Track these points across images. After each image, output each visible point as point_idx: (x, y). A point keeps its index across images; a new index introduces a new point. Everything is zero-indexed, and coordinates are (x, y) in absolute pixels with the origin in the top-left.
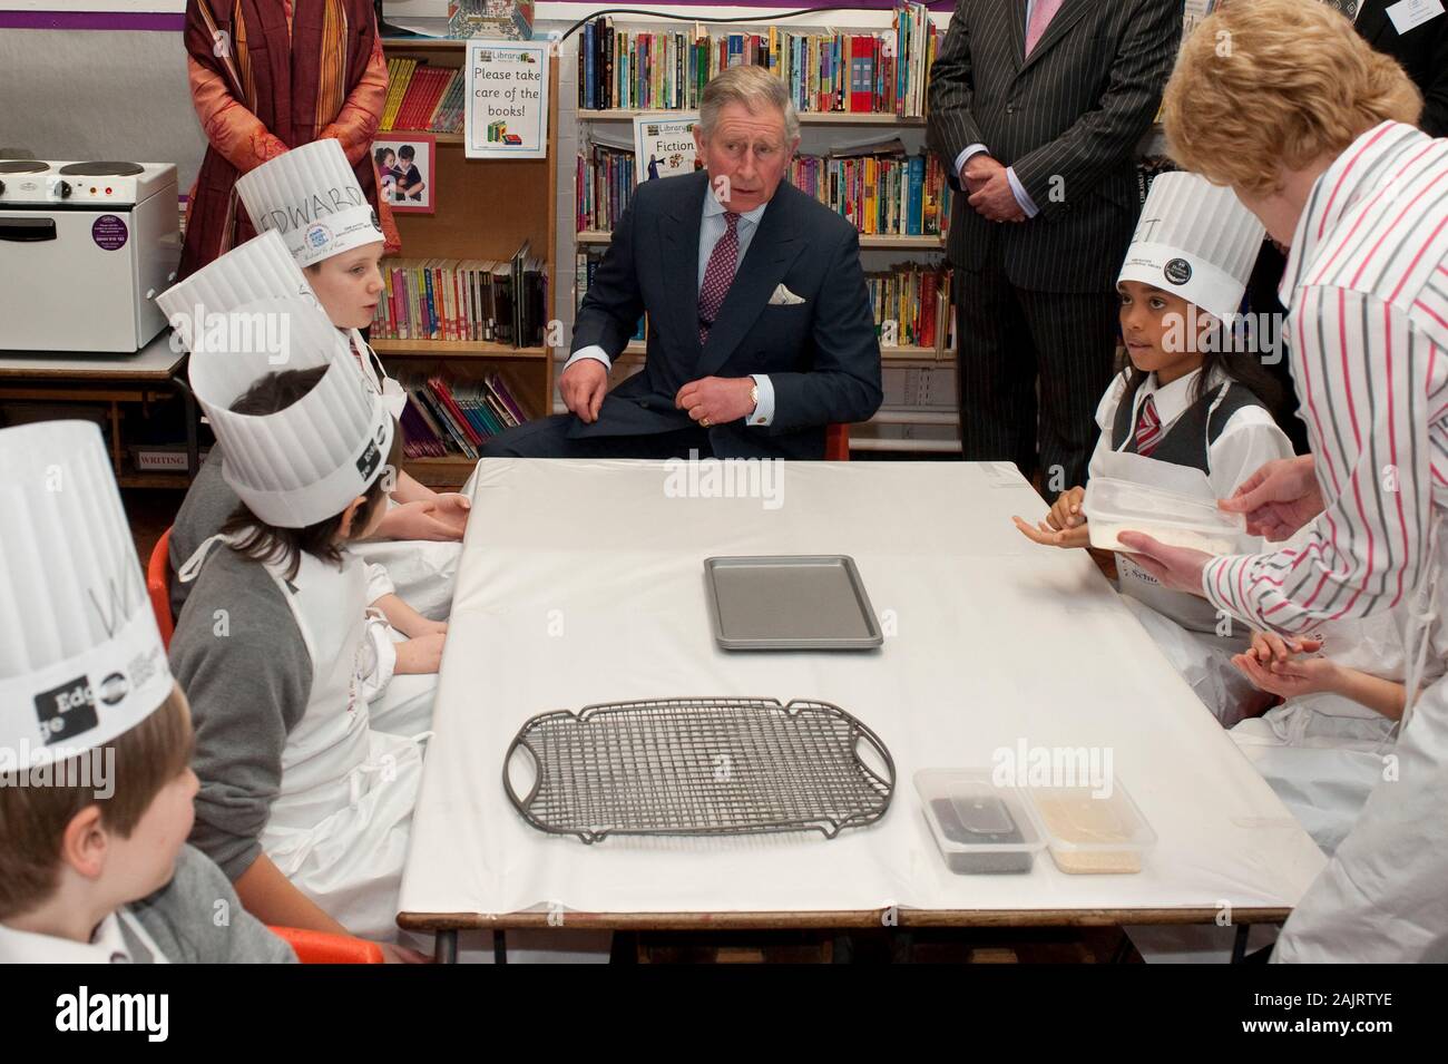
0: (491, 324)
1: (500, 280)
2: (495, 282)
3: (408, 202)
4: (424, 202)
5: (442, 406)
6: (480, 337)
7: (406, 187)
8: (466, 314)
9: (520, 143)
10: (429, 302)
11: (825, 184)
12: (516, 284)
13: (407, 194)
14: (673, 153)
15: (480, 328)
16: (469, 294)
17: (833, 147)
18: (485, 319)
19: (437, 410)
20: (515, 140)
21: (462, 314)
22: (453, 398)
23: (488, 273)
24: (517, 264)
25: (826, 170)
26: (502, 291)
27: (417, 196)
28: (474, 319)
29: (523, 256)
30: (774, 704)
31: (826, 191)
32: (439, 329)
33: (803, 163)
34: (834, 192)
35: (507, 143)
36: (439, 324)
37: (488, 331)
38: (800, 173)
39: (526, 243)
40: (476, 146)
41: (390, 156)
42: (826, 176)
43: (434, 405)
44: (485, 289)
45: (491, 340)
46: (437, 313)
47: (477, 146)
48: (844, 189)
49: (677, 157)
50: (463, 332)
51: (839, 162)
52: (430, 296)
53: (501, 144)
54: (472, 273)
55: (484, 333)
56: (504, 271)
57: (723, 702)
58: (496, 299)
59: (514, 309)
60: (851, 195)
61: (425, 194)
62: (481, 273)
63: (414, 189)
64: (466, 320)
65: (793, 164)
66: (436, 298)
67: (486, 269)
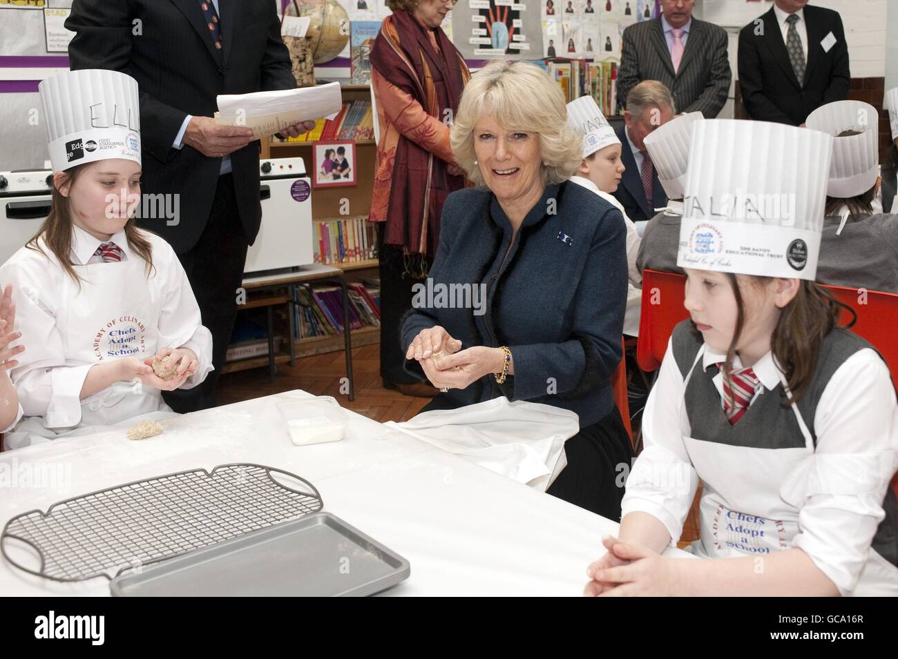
0: (373, 248)
3: (343, 180)
4: (351, 179)
6: (367, 257)
7: (341, 171)
10: (340, 240)
13: (342, 175)
15: (367, 252)
21: (357, 245)
27: (347, 176)
28: (364, 247)
32: (346, 255)
36: (346, 253)
37: (371, 253)
41: (332, 154)
44: (369, 228)
45: (373, 258)
46: (345, 246)
50: (358, 256)
52: (340, 237)
54: (362, 221)
55: (369, 254)
61: (351, 174)
63: (345, 172)
64: (359, 248)
66: (344, 237)
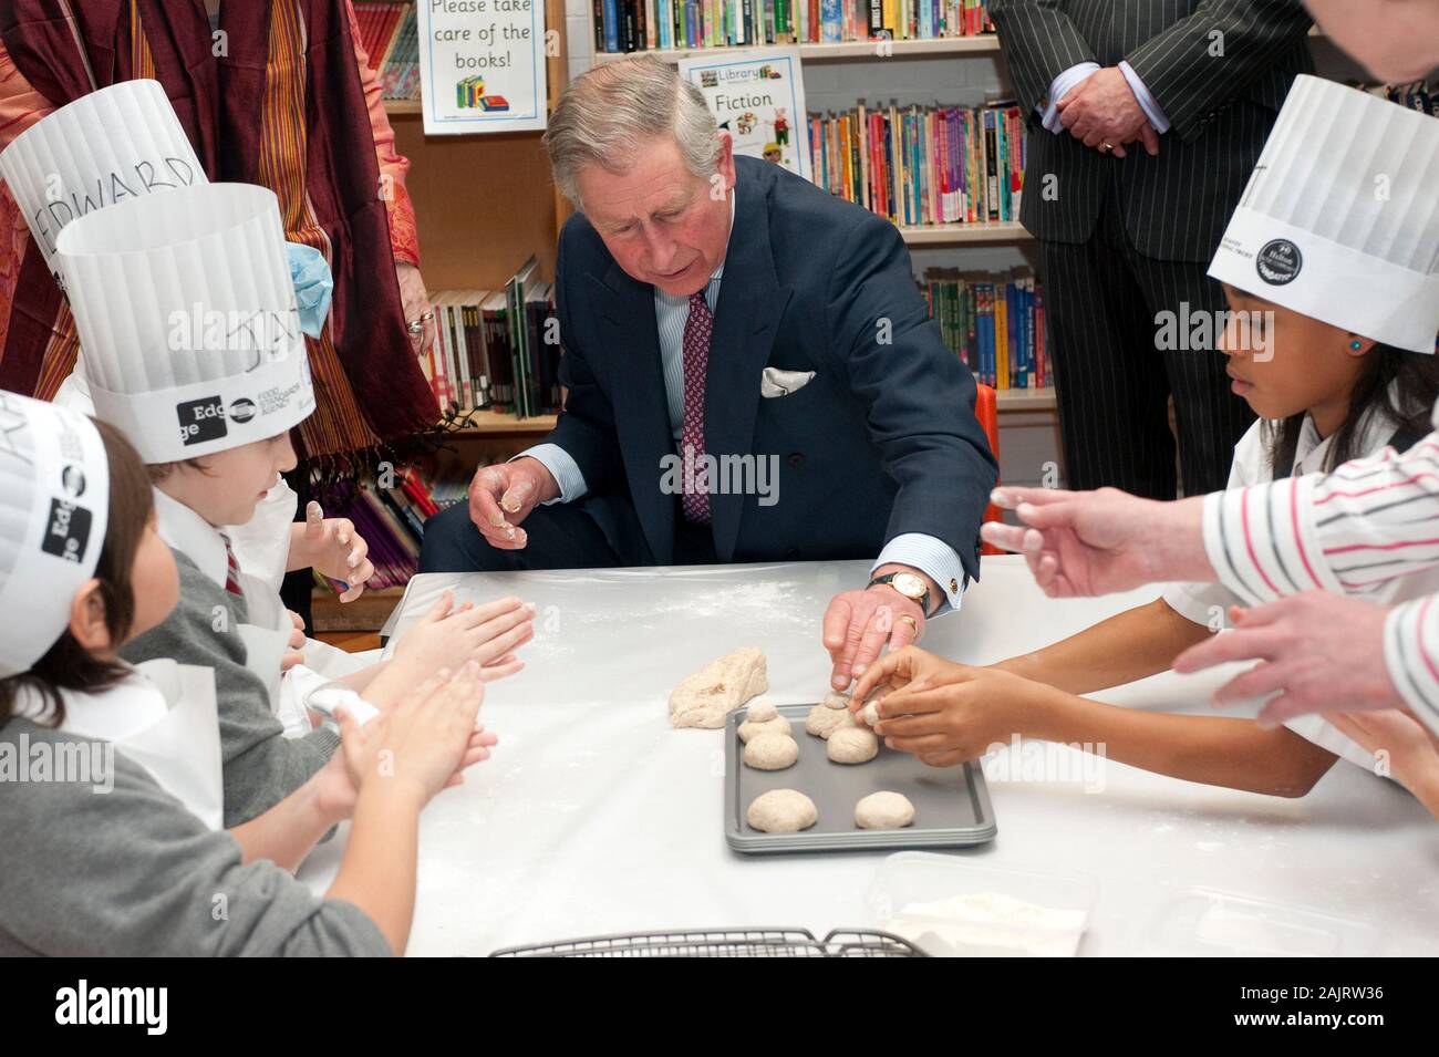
0: (484, 381)
1: (492, 318)
2: (486, 320)
5: (415, 509)
6: (469, 403)
8: (445, 372)
9: (507, 108)
11: (977, 147)
12: (515, 323)
14: (741, 112)
15: (468, 392)
16: (448, 340)
17: (988, 91)
18: (475, 376)
19: (409, 515)
20: (497, 104)
22: (431, 497)
23: (474, 308)
24: (515, 293)
25: (977, 127)
26: (496, 335)
28: (459, 378)
29: (523, 280)
30: (803, 938)
31: (979, 158)
33: (942, 117)
34: (992, 159)
35: (488, 109)
37: (479, 395)
38: (936, 133)
39: (532, 260)
40: (440, 116)
42: (978, 135)
43: (404, 509)
44: (471, 332)
45: (484, 407)
47: (442, 116)
48: (1007, 154)
49: (747, 118)
51: (997, 112)
53: (478, 111)
54: (451, 309)
55: (474, 398)
56: (498, 304)
57: (720, 937)
58: (489, 346)
59: (515, 358)
60: (1017, 162)
62: (464, 308)
64: (446, 380)
65: (926, 119)
67: (470, 304)
